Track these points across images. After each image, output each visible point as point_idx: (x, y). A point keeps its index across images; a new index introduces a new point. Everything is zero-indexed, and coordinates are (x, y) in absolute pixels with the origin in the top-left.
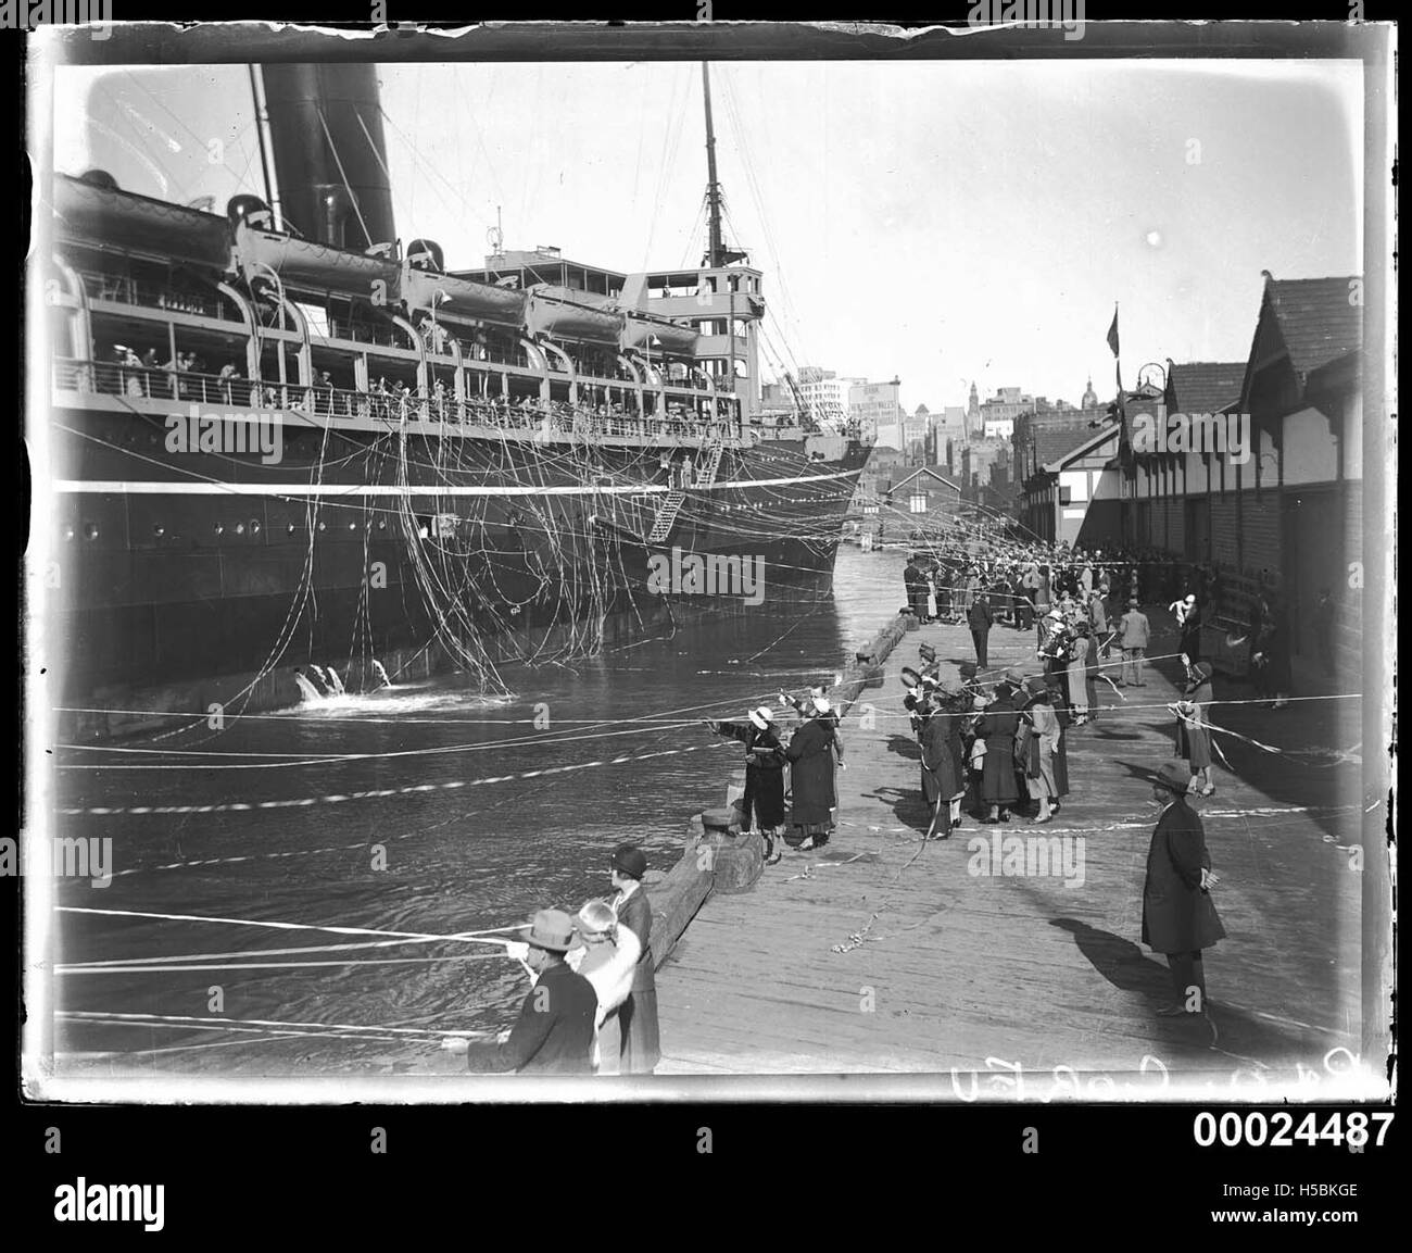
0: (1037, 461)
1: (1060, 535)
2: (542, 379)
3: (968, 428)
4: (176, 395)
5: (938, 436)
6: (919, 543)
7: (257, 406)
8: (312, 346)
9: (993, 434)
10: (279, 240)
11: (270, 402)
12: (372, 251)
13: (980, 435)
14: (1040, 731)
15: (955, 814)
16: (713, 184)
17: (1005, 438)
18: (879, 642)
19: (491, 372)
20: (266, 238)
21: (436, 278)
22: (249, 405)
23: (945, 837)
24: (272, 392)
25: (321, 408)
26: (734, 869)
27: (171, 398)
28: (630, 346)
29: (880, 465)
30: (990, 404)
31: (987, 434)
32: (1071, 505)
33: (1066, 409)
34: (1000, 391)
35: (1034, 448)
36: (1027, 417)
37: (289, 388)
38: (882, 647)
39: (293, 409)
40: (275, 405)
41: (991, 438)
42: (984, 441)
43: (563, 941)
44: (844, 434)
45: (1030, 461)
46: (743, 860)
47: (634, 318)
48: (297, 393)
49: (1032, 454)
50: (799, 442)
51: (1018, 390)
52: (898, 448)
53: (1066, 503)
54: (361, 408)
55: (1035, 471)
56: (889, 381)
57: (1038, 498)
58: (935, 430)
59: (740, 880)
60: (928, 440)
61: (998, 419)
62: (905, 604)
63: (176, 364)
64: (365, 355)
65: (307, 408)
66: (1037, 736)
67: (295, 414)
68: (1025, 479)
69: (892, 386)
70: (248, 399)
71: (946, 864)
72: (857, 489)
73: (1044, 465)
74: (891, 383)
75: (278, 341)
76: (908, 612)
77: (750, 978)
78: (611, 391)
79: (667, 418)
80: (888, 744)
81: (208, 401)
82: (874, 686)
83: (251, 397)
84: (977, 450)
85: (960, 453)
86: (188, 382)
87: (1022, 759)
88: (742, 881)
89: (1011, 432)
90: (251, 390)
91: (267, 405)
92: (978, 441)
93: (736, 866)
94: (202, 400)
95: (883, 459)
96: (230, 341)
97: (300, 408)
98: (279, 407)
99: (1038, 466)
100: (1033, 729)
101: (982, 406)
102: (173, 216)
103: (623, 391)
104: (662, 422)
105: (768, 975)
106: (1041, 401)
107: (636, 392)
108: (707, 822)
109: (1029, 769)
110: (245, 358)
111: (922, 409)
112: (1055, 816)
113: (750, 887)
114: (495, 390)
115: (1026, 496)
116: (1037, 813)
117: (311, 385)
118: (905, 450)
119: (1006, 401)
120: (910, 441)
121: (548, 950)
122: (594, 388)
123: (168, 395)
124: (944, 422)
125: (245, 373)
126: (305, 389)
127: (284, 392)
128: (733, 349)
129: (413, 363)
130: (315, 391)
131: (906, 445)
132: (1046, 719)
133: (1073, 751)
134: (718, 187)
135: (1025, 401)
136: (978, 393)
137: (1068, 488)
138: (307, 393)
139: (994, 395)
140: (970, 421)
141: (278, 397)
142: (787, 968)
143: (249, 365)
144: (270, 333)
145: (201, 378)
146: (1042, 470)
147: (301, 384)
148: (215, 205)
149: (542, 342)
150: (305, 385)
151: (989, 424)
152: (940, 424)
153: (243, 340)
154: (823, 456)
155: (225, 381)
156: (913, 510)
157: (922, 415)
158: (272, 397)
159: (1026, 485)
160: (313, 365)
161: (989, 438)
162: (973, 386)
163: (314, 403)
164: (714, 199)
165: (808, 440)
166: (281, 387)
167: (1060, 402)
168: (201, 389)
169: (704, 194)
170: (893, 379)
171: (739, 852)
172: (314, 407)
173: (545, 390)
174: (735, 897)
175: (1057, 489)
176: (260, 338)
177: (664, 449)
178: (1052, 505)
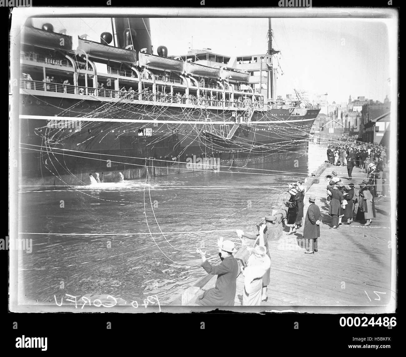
0: (369, 118)
1: (375, 141)
2: (186, 88)
3: (348, 108)
4: (45, 90)
5: (339, 111)
6: (331, 142)
7: (76, 94)
8: (98, 76)
9: (356, 110)
10: (89, 43)
11: (81, 93)
12: (127, 48)
13: (351, 111)
14: (366, 199)
15: (340, 222)
16: (270, 30)
17: (359, 111)
18: (318, 170)
19: (166, 85)
20: (85, 42)
21: (148, 56)
22: (74, 93)
23: (336, 228)
24: (82, 89)
25: (100, 95)
26: (274, 233)
27: (44, 90)
28: (224, 79)
29: (320, 119)
30: (355, 101)
31: (354, 110)
32: (379, 132)
33: (379, 103)
34: (358, 98)
35: (368, 115)
36: (367, 105)
37: (88, 88)
38: (319, 172)
39: (90, 95)
40: (83, 94)
41: (355, 112)
42: (353, 112)
43: (232, 249)
44: (306, 108)
45: (367, 119)
46: (276, 231)
47: (226, 70)
48: (91, 90)
49: (368, 117)
50: (287, 110)
51: (364, 97)
52: (326, 114)
53: (377, 131)
54: (116, 95)
55: (368, 121)
56: (324, 94)
57: (368, 130)
58: (338, 109)
59: (275, 237)
60: (335, 112)
61: (357, 106)
62: (327, 159)
63: (46, 80)
64: (118, 79)
65: (95, 95)
66: (365, 200)
67: (91, 97)
68: (365, 124)
69: (325, 96)
70: (74, 92)
71: (337, 236)
72: (313, 125)
73: (371, 120)
74: (325, 95)
75: (85, 74)
76: (327, 162)
77: (278, 265)
78: (213, 93)
79: (234, 101)
80: (320, 200)
81: (57, 92)
82: (316, 183)
83: (74, 91)
84: (350, 115)
85: (345, 116)
86: (50, 86)
87: (362, 208)
88: (276, 237)
89: (361, 110)
90: (74, 88)
91: (80, 93)
92: (350, 112)
93: (275, 233)
94: (55, 91)
95: (321, 117)
96: (68, 73)
97: (93, 94)
98: (85, 94)
99: (369, 120)
100: (364, 198)
101: (353, 102)
102: (46, 34)
103: (217, 92)
104: (232, 102)
105: (283, 264)
106: (371, 101)
107: (222, 93)
108: (267, 219)
109: (364, 210)
110: (73, 79)
111: (334, 103)
112: (371, 224)
113: (278, 238)
114: (168, 90)
115: (365, 129)
116: (366, 222)
117: (97, 88)
118: (328, 115)
119: (360, 101)
120: (330, 112)
121: (228, 252)
122: (206, 91)
123: (43, 89)
124: (340, 106)
125: (72, 83)
126: (95, 89)
127: (87, 90)
128: (261, 80)
129: (137, 82)
130: (98, 90)
131: (329, 113)
132: (368, 195)
133: (377, 205)
134: (272, 31)
135: (366, 100)
136: (351, 98)
137: (378, 127)
138: (95, 90)
139: (356, 99)
140: (348, 106)
141: (85, 91)
142: (289, 263)
143: (74, 81)
144: (82, 71)
145: (55, 84)
146: (371, 121)
147: (93, 88)
148: (67, 32)
149: (190, 77)
150: (95, 88)
151: (354, 107)
152: (339, 107)
153: (72, 74)
154: (299, 114)
155: (65, 86)
156: (330, 133)
157: (334, 104)
158: (82, 91)
159: (365, 126)
160: (98, 81)
161: (354, 111)
162: (350, 96)
163: (98, 93)
164: (270, 35)
165: (295, 109)
166: (85, 88)
167: (377, 101)
168: (55, 88)
169: (267, 33)
170: (326, 94)
171: (275, 229)
172: (98, 95)
173: (187, 91)
174: (274, 241)
175: (375, 127)
176: (78, 73)
177: (233, 111)
178: (373, 132)
